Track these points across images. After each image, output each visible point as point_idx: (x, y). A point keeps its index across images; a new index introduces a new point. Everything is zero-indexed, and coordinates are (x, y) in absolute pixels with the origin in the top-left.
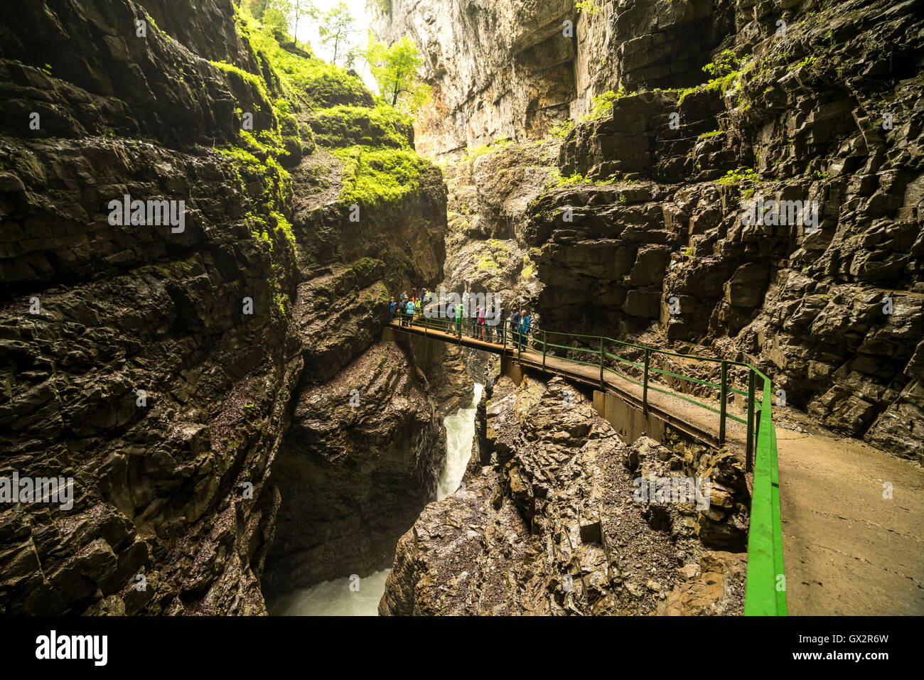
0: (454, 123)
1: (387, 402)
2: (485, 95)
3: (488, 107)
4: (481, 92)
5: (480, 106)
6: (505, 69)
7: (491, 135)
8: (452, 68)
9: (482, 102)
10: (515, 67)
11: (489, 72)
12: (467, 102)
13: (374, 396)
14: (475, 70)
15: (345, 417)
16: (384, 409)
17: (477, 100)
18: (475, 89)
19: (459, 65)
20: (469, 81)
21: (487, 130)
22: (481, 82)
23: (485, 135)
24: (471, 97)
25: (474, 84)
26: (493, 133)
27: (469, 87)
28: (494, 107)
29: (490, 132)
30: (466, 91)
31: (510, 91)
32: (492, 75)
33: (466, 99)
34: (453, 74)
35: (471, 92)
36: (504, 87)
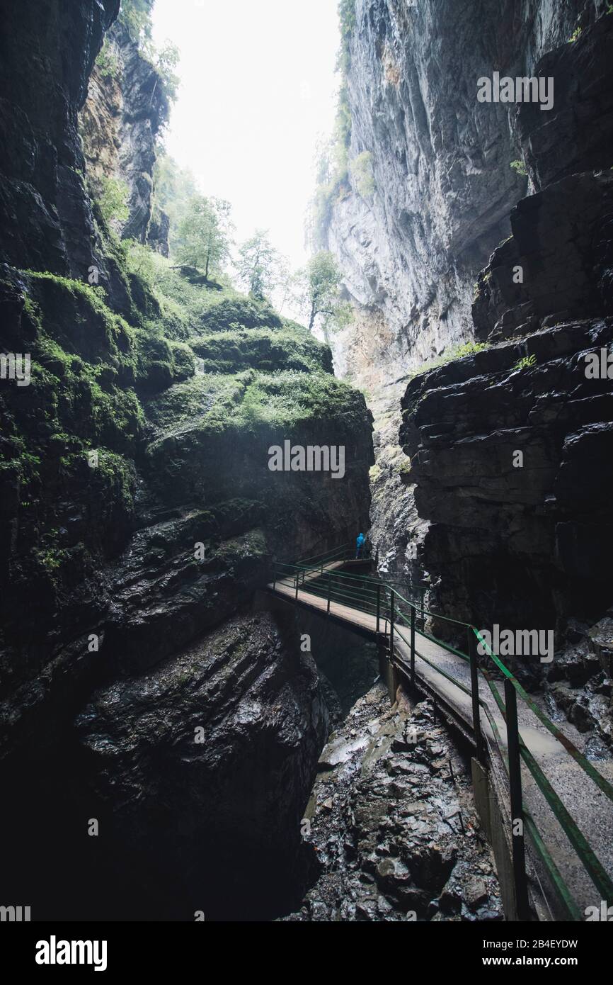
0: (400, 350)
1: (227, 709)
2: (429, 311)
3: (434, 324)
4: (426, 308)
5: (426, 324)
6: (447, 274)
7: (440, 355)
8: (392, 287)
9: (427, 319)
10: (457, 268)
11: (430, 283)
12: (411, 322)
13: (205, 698)
14: (416, 285)
15: (151, 731)
16: (220, 721)
17: (422, 318)
18: (418, 307)
19: (399, 283)
20: (410, 299)
21: (434, 350)
22: (423, 297)
23: (433, 356)
24: (415, 316)
25: (417, 301)
26: (442, 352)
27: (411, 305)
28: (441, 322)
29: (438, 351)
30: (409, 309)
31: (455, 299)
32: (435, 286)
33: (409, 319)
34: (394, 295)
35: (414, 310)
36: (448, 297)
